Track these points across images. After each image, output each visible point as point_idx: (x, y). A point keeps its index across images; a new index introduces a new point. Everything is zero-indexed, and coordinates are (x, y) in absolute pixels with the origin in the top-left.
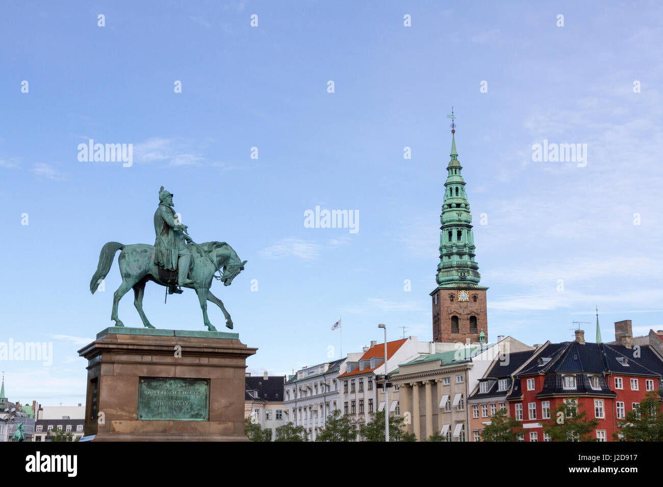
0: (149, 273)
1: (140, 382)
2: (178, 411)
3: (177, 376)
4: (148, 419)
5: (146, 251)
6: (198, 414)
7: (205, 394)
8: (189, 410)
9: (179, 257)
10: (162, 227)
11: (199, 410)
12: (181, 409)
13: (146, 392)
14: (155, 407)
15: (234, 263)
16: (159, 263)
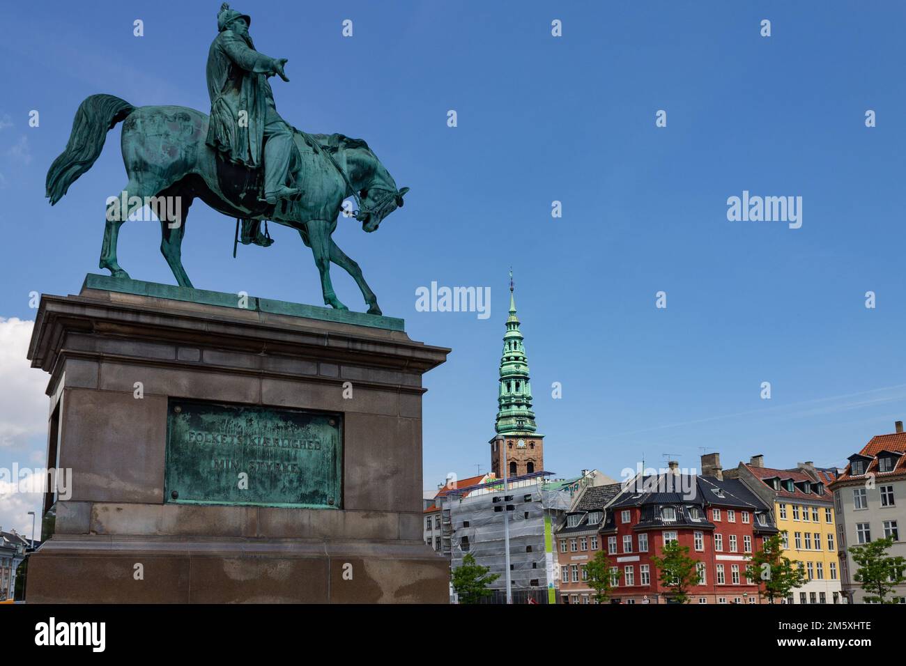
0: (194, 171)
1: (171, 411)
2: (267, 484)
3: (266, 402)
4: (193, 502)
5: (186, 118)
6: (315, 493)
7: (331, 448)
8: (295, 484)
9: (265, 139)
10: (225, 76)
11: (320, 483)
12: (274, 480)
13: (187, 437)
14: (210, 472)
15: (384, 185)
16: (218, 142)
